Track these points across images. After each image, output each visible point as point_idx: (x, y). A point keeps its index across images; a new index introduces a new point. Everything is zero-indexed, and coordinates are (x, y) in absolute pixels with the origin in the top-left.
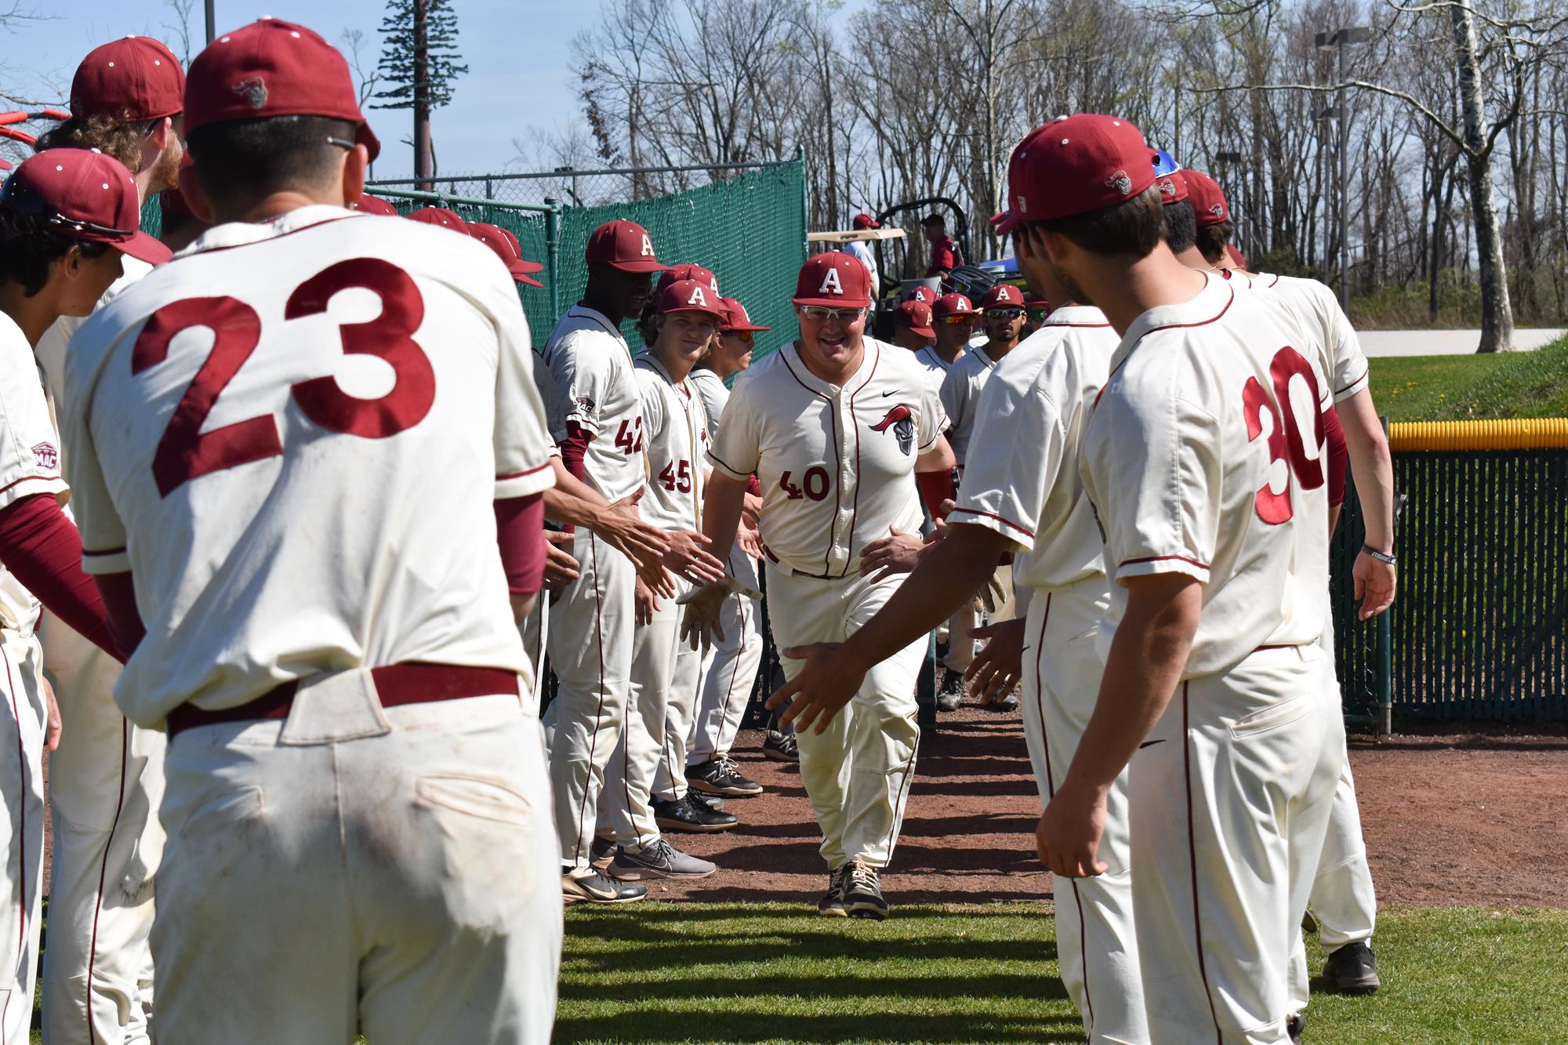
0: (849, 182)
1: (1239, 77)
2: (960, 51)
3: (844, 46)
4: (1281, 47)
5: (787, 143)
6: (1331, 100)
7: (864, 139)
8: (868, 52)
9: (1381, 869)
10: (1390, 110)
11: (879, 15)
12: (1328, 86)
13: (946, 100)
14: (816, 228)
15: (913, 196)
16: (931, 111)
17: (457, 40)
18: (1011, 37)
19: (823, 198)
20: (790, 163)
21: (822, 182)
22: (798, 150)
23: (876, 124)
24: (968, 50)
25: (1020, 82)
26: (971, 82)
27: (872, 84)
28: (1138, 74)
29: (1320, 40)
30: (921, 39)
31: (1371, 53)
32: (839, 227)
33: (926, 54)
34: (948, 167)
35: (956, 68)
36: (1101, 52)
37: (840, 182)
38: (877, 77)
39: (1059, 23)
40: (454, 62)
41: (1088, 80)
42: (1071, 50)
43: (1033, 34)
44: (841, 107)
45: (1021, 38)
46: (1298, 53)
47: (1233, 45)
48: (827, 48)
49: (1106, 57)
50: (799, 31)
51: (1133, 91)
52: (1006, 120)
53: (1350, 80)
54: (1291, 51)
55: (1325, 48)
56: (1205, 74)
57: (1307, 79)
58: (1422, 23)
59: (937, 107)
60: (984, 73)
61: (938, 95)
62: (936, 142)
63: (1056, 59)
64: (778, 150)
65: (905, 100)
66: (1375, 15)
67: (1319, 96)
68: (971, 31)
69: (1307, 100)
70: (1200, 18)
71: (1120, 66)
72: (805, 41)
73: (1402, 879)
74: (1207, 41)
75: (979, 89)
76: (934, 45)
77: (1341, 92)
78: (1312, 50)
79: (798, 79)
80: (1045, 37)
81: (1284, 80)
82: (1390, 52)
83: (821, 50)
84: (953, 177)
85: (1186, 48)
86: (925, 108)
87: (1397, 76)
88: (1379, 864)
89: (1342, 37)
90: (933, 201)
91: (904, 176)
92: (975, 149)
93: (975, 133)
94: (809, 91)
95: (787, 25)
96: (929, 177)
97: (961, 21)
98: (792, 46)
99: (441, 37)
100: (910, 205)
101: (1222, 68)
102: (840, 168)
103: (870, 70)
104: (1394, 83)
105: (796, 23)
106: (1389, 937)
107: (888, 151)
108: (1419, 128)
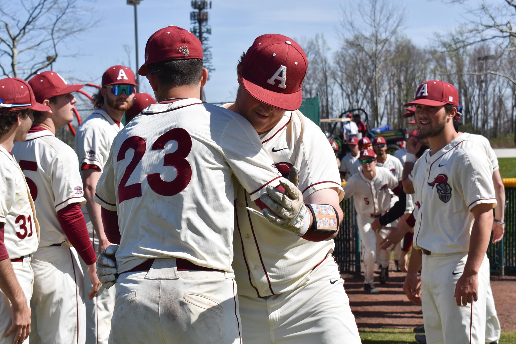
0: (332, 103)
1: (454, 70)
2: (367, 63)
3: (331, 62)
4: (467, 60)
5: (314, 92)
6: (483, 77)
7: (336, 90)
8: (338, 63)
9: (501, 319)
10: (501, 80)
11: (342, 52)
12: (482, 73)
13: (363, 78)
14: (323, 118)
15: (353, 108)
16: (358, 81)
17: (212, 61)
18: (383, 59)
19: (325, 109)
20: (314, 98)
21: (324, 103)
22: (317, 94)
23: (341, 86)
24: (370, 63)
25: (386, 73)
26: (370, 72)
27: (340, 73)
28: (422, 70)
29: (479, 59)
30: (354, 60)
31: (495, 63)
32: (329, 117)
33: (357, 64)
34: (363, 99)
35: (365, 68)
36: (411, 63)
37: (330, 104)
38: (341, 71)
39: (397, 55)
40: (211, 68)
41: (407, 72)
42: (401, 62)
43: (390, 58)
44: (330, 81)
45: (386, 59)
46: (473, 63)
47: (452, 60)
48: (326, 62)
49: (412, 65)
50: (317, 57)
51: (421, 75)
52: (382, 84)
53: (489, 71)
54: (470, 63)
55: (481, 61)
56: (443, 70)
57: (475, 71)
58: (511, 54)
59: (360, 80)
60: (374, 70)
61: (360, 76)
62: (359, 91)
63: (397, 65)
64: (311, 94)
65: (350, 79)
66: (496, 51)
67: (479, 76)
68: (370, 57)
69: (475, 77)
70: (442, 53)
71: (417, 67)
72: (319, 60)
73: (508, 321)
74: (444, 60)
75: (373, 75)
76: (359, 62)
77: (486, 75)
78: (477, 62)
79: (317, 73)
80: (393, 59)
81: (468, 71)
82: (501, 63)
83: (324, 63)
84: (365, 102)
85: (437, 61)
86: (356, 80)
87: (504, 70)
88: (501, 317)
89: (486, 58)
90: (359, 109)
91: (350, 102)
92: (372, 93)
93: (372, 89)
94: (320, 76)
95: (313, 56)
96: (357, 102)
97: (367, 54)
98: (315, 62)
99: (207, 60)
100: (351, 110)
101: (449, 68)
102: (330, 99)
103: (339, 69)
104: (502, 72)
105: (316, 55)
106: (504, 340)
107: (345, 94)
108: (510, 86)
